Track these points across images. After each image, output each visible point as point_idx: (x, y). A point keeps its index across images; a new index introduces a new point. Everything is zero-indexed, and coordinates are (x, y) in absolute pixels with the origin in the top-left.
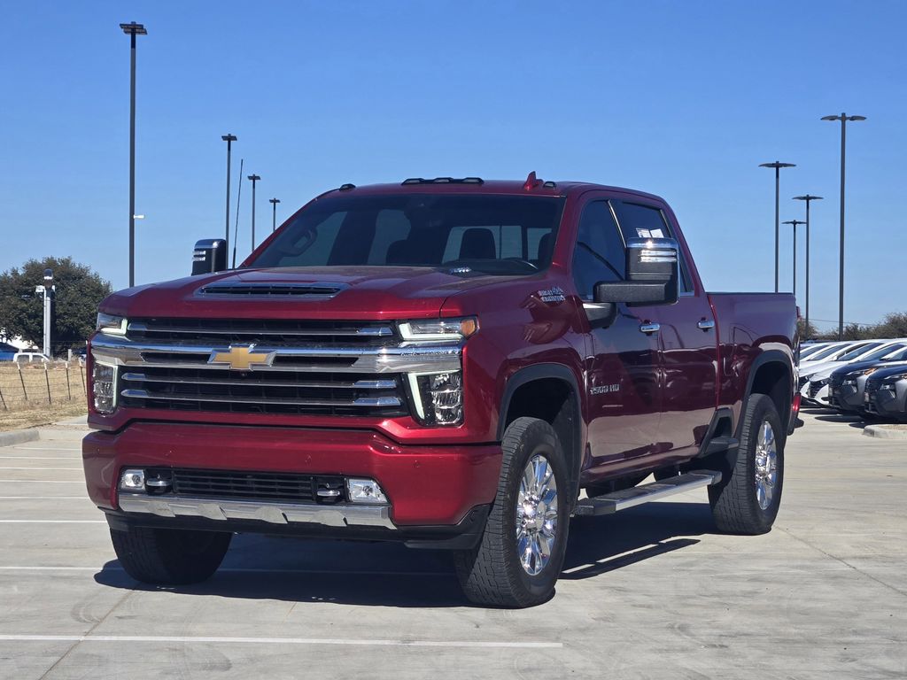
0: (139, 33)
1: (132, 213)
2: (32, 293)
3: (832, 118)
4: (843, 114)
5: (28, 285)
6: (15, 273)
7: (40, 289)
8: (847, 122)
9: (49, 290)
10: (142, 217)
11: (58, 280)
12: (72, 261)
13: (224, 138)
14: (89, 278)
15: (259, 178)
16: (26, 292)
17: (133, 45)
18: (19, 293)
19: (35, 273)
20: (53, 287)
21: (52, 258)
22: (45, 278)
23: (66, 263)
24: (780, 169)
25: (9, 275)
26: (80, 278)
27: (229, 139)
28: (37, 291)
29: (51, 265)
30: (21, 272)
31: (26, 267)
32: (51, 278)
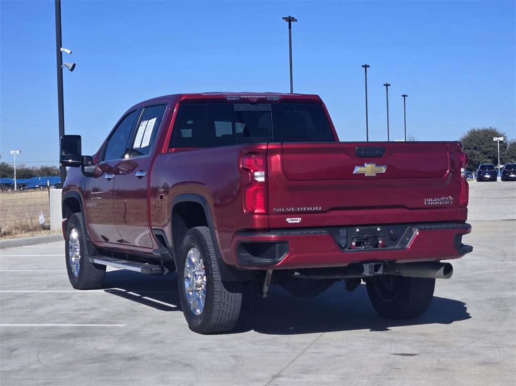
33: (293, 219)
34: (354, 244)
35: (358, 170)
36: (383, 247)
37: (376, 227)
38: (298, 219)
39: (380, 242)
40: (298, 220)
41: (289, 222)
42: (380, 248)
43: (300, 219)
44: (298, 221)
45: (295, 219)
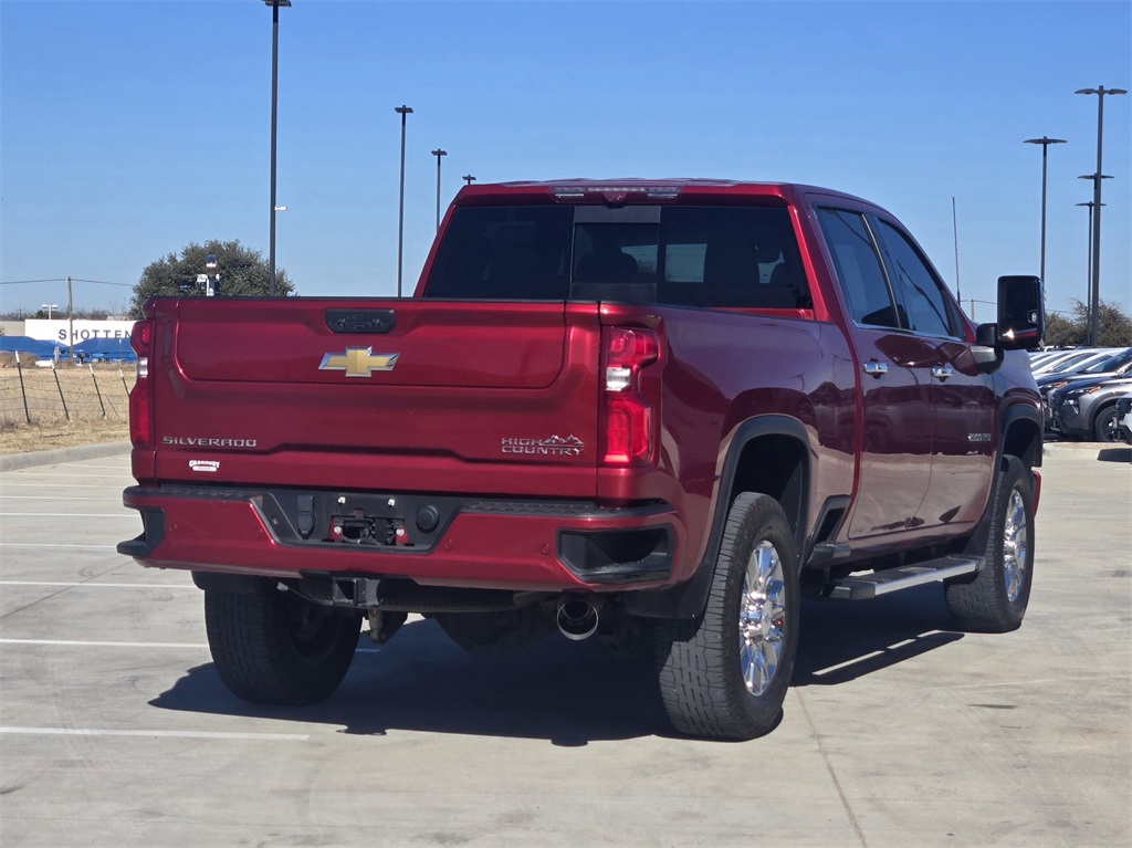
0: (283, 5)
1: (273, 204)
2: (193, 283)
3: (1088, 92)
4: (1101, 87)
5: (188, 273)
6: (172, 259)
7: (202, 278)
8: (1106, 96)
9: (212, 279)
10: (284, 208)
11: (223, 268)
12: (239, 245)
13: (398, 110)
14: (259, 265)
15: (445, 153)
16: (185, 282)
17: (276, 19)
18: (178, 283)
19: (196, 259)
20: (218, 277)
21: (216, 241)
22: (208, 265)
23: (233, 247)
24: (1048, 145)
25: (166, 261)
26: (249, 265)
27: (404, 111)
28: (199, 280)
29: (215, 250)
30: (179, 259)
31: (186, 253)
32: (214, 266)
33: (203, 462)
34: (338, 530)
35: (331, 363)
36: (406, 545)
37: (387, 496)
38: (214, 463)
39: (400, 532)
40: (212, 466)
41: (195, 469)
42: (399, 546)
43: (218, 464)
44: (213, 469)
45: (207, 463)
